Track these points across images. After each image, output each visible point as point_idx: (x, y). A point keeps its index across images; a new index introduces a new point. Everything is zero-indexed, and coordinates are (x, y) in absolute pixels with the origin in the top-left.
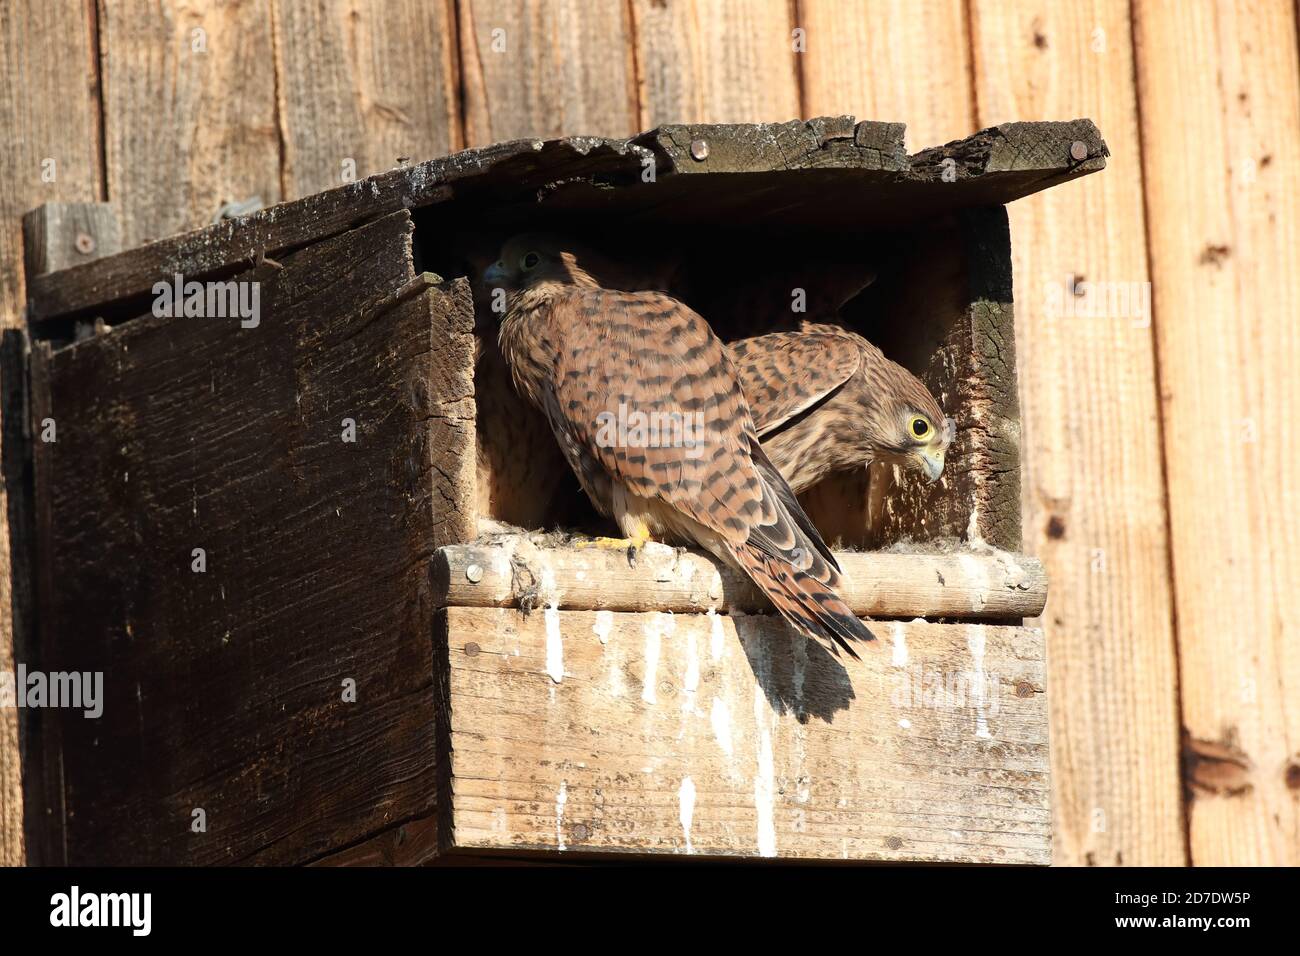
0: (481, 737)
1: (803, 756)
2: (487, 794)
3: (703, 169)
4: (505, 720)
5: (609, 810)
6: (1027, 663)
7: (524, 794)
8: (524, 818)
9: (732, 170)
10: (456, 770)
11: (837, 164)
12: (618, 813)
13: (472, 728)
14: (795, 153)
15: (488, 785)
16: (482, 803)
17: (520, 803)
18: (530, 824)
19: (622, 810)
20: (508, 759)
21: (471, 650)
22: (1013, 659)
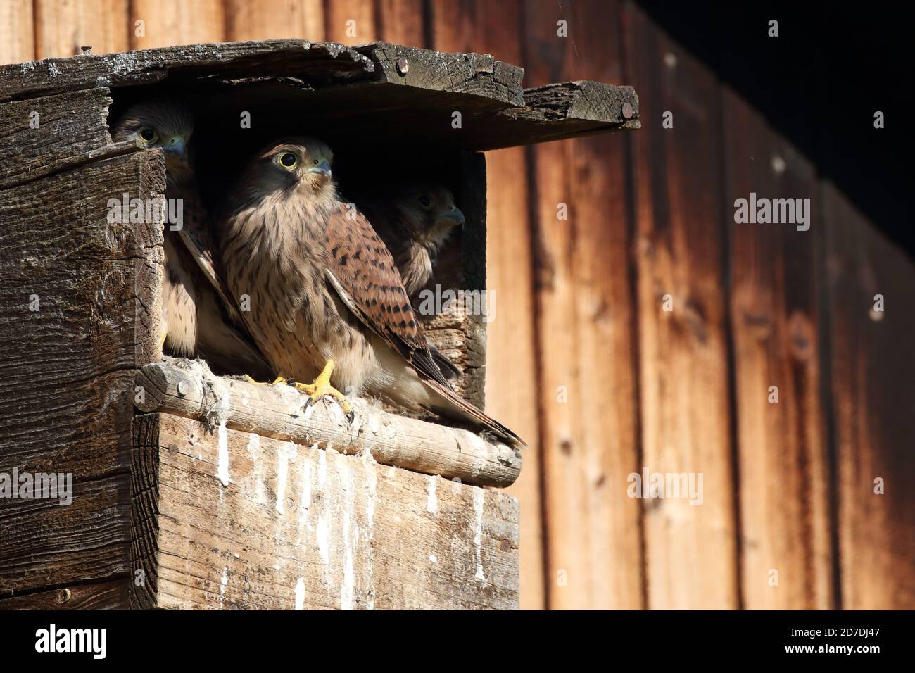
0: (176, 522)
1: (371, 574)
2: (178, 569)
3: (402, 82)
4: (191, 510)
5: (253, 595)
6: (509, 524)
7: (201, 572)
8: (201, 592)
9: (420, 86)
10: (161, 546)
11: (482, 93)
12: (258, 599)
13: (171, 513)
14: (458, 79)
15: (179, 561)
16: (174, 575)
17: (199, 580)
18: (204, 597)
19: (260, 596)
20: (192, 542)
21: (172, 449)
22: (499, 519)
